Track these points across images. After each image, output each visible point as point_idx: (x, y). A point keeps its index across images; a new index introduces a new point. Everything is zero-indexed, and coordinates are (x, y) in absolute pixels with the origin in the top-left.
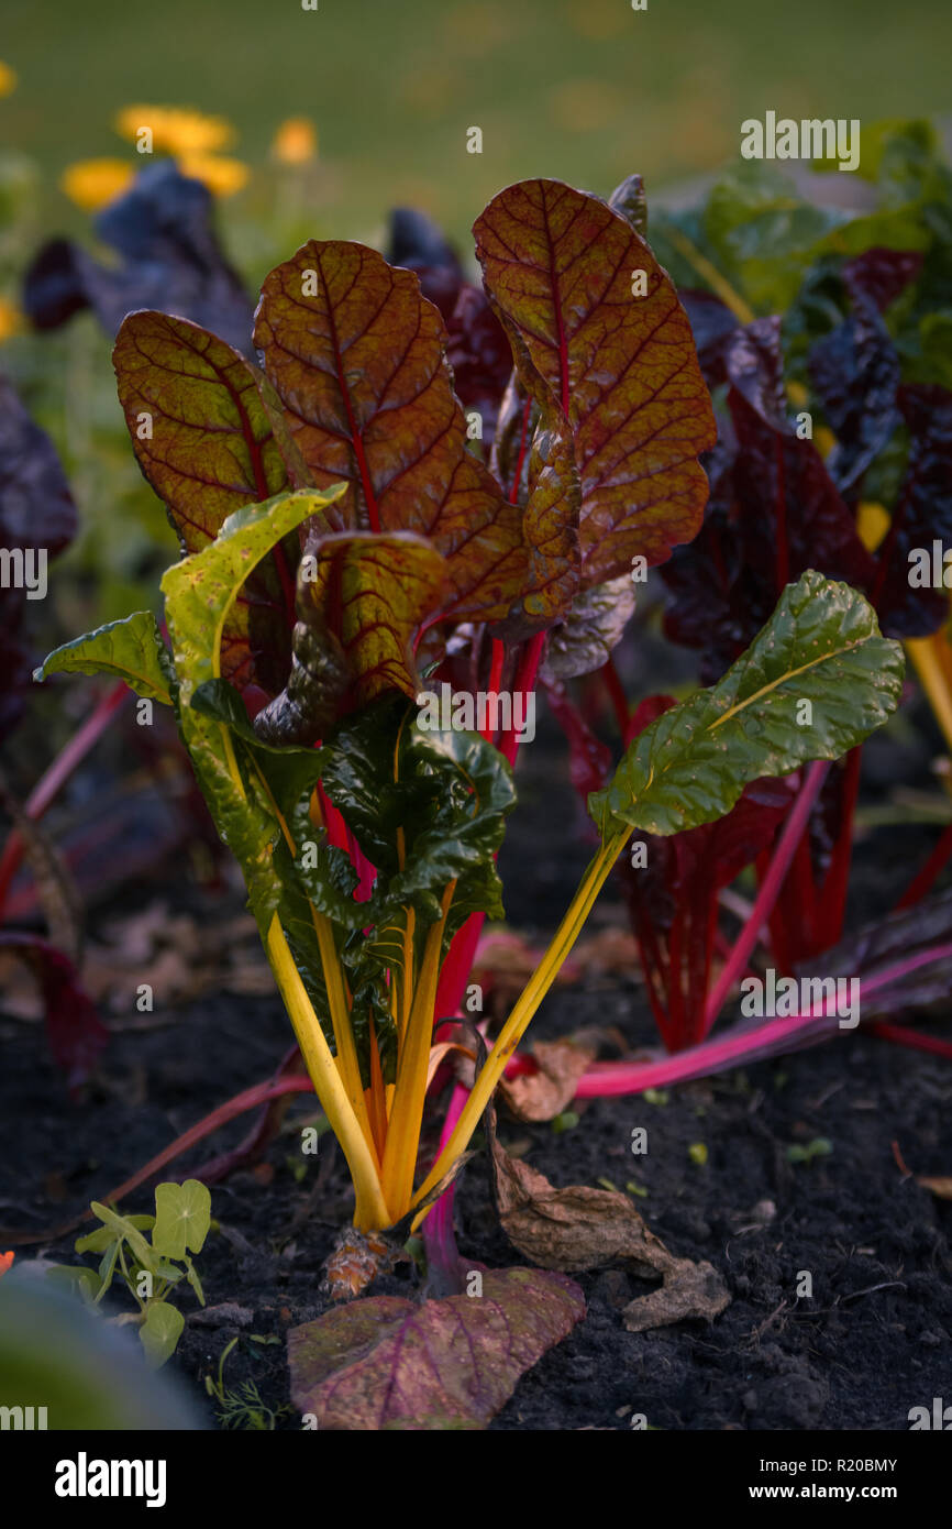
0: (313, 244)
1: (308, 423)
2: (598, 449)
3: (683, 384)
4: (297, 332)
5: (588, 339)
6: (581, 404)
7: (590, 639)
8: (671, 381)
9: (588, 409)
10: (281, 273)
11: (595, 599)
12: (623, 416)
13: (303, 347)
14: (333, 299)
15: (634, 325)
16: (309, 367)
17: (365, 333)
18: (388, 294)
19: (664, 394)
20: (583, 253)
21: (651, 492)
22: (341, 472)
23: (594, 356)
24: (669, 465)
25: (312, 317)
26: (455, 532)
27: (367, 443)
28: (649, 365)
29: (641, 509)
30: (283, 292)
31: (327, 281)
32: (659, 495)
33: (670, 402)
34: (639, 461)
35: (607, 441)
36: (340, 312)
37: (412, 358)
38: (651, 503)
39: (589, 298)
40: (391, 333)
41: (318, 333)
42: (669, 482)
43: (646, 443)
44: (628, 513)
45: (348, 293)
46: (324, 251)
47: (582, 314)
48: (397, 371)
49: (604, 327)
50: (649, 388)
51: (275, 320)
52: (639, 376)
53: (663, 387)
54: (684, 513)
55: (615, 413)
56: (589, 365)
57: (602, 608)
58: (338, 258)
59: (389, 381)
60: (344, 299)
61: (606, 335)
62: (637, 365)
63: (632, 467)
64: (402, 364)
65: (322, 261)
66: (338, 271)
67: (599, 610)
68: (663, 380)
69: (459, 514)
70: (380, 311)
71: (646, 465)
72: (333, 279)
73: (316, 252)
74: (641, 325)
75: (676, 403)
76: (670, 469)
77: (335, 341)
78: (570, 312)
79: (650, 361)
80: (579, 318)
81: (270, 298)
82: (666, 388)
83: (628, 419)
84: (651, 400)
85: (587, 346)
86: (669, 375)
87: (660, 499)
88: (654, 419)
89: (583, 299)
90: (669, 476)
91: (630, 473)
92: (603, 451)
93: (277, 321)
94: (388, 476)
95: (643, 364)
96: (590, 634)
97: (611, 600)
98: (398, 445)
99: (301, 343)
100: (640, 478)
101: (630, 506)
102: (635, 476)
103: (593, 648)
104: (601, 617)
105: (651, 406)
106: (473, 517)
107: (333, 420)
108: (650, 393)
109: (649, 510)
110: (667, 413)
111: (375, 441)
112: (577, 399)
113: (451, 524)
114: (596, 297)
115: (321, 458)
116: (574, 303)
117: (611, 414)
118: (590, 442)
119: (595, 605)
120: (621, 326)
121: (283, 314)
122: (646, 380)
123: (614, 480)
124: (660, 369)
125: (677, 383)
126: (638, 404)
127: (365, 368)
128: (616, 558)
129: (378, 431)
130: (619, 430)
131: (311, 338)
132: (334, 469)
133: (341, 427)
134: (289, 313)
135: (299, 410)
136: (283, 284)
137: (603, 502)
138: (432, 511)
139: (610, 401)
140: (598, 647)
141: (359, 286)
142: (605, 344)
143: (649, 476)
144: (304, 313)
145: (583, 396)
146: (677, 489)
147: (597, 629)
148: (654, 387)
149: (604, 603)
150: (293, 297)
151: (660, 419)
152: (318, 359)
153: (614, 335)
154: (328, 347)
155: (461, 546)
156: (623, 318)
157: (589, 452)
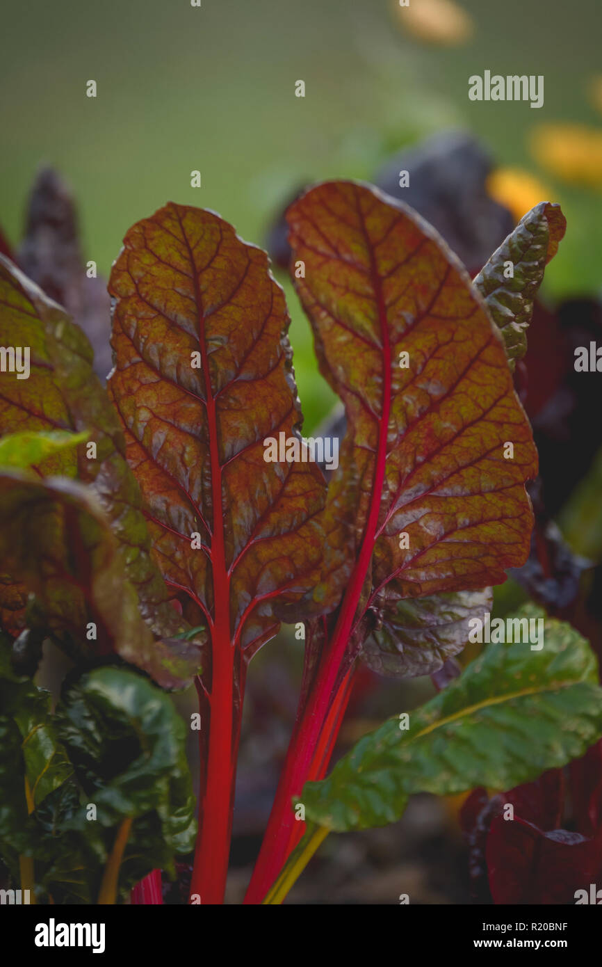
0: (171, 205)
1: (164, 378)
2: (429, 458)
3: (509, 408)
4: (164, 289)
5: (420, 346)
6: (411, 408)
7: (429, 645)
8: (498, 404)
9: (417, 415)
10: (144, 228)
11: (443, 608)
12: (454, 429)
13: (169, 304)
14: (198, 263)
15: (463, 341)
16: (173, 325)
17: (228, 302)
18: (247, 268)
19: (495, 414)
20: (407, 261)
21: (483, 510)
22: (193, 432)
23: (425, 365)
24: (500, 486)
25: (178, 277)
26: (297, 512)
27: (223, 410)
28: (478, 384)
29: (473, 525)
30: (146, 247)
31: (192, 245)
32: (491, 514)
33: (499, 424)
34: (473, 477)
35: (438, 452)
36: (206, 277)
37: (268, 334)
38: (483, 521)
39: (418, 306)
40: (252, 306)
41: (185, 294)
42: (500, 504)
43: (479, 460)
44: (459, 526)
45: (212, 260)
46: (184, 215)
47: (409, 321)
48: (255, 342)
49: (436, 338)
50: (479, 406)
51: (138, 273)
52: (469, 392)
53: (491, 408)
54: (515, 537)
55: (447, 424)
56: (418, 372)
57: (449, 618)
58: (200, 225)
59: (248, 353)
60: (208, 266)
61: (439, 346)
62: (467, 382)
63: (466, 481)
64: (259, 337)
65: (184, 224)
66: (202, 237)
67: (445, 619)
68: (492, 402)
69: (301, 495)
70: (241, 282)
71: (479, 482)
72: (197, 244)
73: (178, 215)
74: (470, 343)
75: (506, 426)
76: (500, 490)
77: (199, 303)
78: (399, 316)
79: (479, 381)
80: (406, 324)
81: (133, 250)
82: (495, 410)
83: (459, 434)
84: (481, 418)
85: (418, 353)
86: (496, 397)
87: (491, 520)
88: (486, 439)
89: (411, 307)
90: (501, 498)
91: (463, 488)
92: (435, 460)
93: (141, 274)
94: (239, 446)
95: (472, 382)
96: (429, 640)
97: (462, 613)
98: (254, 417)
99: (167, 300)
100: (473, 494)
101: (462, 519)
102: (467, 490)
103: (429, 655)
104: (444, 626)
105: (482, 424)
106: (311, 500)
107: (192, 380)
108: (481, 412)
109: (480, 526)
110: (498, 435)
111: (230, 409)
112: (407, 403)
113: (293, 504)
114: (423, 307)
115: (175, 415)
116: (404, 308)
117: (444, 425)
118: (422, 449)
119: (441, 614)
120: (452, 340)
121: (148, 268)
122: (477, 398)
123: (446, 491)
124: (488, 389)
125: (504, 406)
126: (470, 420)
127: (229, 336)
128: (453, 569)
129: (235, 399)
130: (451, 442)
131: (178, 297)
132: (187, 428)
133: (199, 388)
134: (154, 269)
135: (157, 365)
136: (145, 239)
137: (436, 510)
138: (277, 487)
139: (442, 412)
140: (435, 655)
141: (222, 255)
142: (437, 355)
143: (481, 493)
144: (170, 272)
145: (414, 403)
146: (508, 512)
147: (437, 637)
148: (483, 405)
149: (451, 614)
150: (158, 254)
151: (492, 440)
152: (182, 318)
153: (446, 348)
154: (193, 308)
155: (299, 527)
156: (453, 332)
157: (420, 459)
